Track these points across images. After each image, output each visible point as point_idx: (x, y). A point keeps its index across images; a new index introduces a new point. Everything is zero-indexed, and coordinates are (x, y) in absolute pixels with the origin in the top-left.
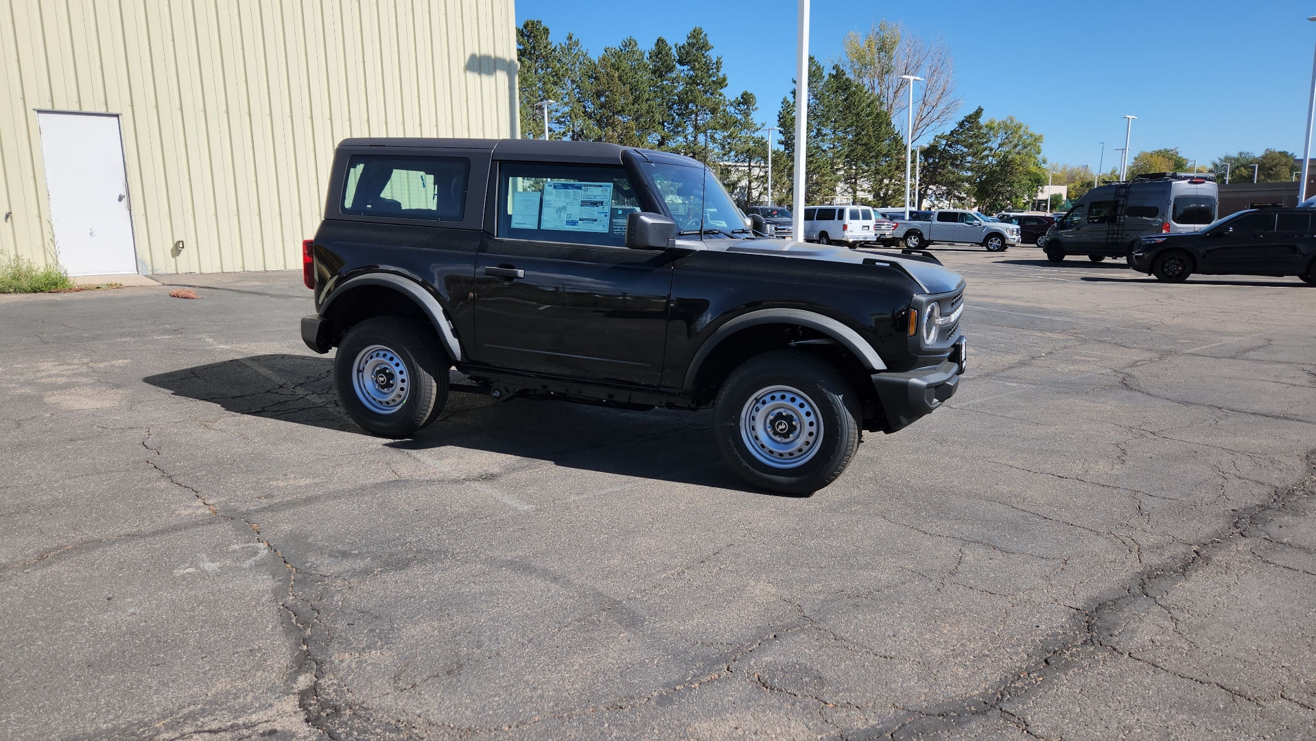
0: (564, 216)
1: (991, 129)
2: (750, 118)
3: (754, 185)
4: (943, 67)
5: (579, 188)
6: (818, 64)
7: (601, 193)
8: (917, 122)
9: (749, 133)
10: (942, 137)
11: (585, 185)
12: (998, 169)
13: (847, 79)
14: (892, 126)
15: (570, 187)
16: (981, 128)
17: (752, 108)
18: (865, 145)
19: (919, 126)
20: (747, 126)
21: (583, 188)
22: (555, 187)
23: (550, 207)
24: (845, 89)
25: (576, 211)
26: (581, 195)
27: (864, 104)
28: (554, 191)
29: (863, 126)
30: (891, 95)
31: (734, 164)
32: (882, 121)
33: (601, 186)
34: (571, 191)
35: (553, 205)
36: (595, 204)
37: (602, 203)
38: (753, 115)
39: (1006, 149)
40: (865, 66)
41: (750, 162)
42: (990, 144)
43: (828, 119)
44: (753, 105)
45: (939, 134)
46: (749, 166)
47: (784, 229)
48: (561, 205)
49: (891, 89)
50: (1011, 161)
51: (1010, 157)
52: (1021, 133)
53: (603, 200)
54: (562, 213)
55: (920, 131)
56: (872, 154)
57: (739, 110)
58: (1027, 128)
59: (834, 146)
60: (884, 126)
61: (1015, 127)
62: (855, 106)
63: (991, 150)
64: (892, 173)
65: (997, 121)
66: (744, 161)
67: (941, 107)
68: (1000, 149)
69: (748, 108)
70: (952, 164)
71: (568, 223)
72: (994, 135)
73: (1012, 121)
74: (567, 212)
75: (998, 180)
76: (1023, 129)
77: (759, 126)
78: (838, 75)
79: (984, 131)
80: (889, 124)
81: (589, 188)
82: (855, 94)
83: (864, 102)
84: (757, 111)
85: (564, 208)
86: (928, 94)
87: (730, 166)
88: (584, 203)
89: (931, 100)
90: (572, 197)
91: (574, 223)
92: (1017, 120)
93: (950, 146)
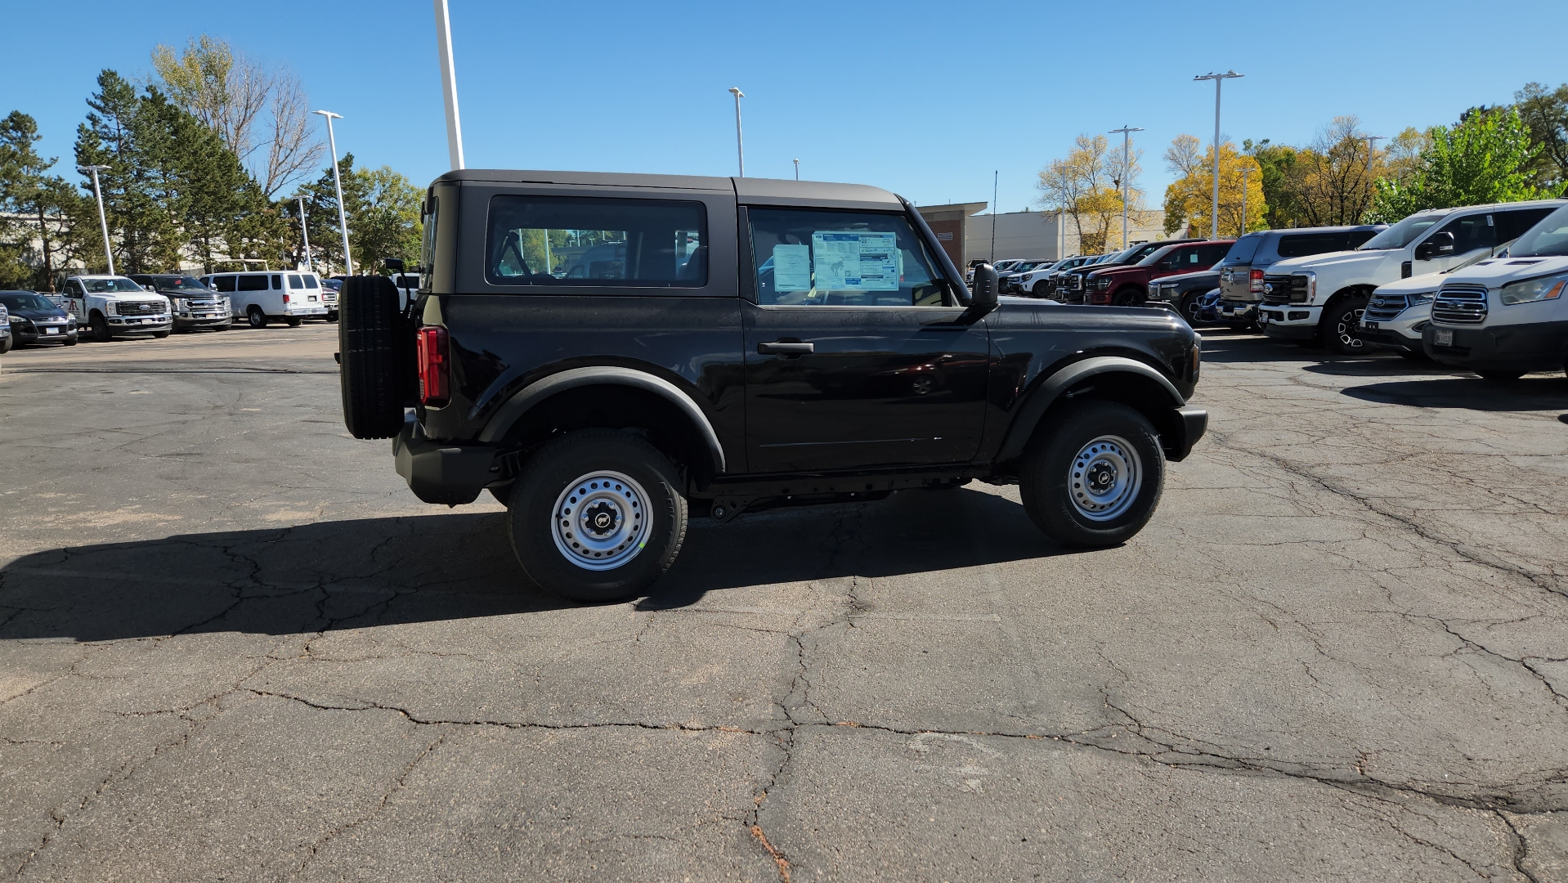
0: (841, 273)
1: (366, 179)
2: (30, 149)
3: (56, 244)
4: (295, 102)
5: (855, 238)
6: (125, 83)
7: (882, 245)
8: (273, 167)
9: (31, 171)
10: (309, 187)
11: (862, 236)
12: (382, 227)
13: (171, 107)
14: (244, 171)
15: (844, 238)
16: (354, 178)
17: (32, 137)
18: (213, 193)
19: (277, 173)
20: (29, 161)
21: (860, 238)
22: (825, 239)
23: (823, 263)
24: (171, 120)
25: (856, 268)
26: (859, 247)
27: (200, 141)
28: (825, 243)
29: (205, 169)
30: (232, 133)
31: (15, 215)
32: (228, 163)
33: (881, 236)
34: (846, 243)
35: (826, 260)
36: (877, 257)
37: (886, 256)
38: (34, 145)
39: (386, 204)
40: (190, 90)
41: (41, 213)
42: (367, 198)
43: (154, 158)
44: (33, 132)
45: (305, 184)
46: (41, 218)
47: (203, 304)
48: (836, 260)
49: (229, 123)
50: (395, 218)
51: (394, 213)
52: (401, 186)
53: (886, 253)
54: (839, 270)
55: (280, 178)
56: (225, 206)
57: (9, 138)
58: (406, 181)
59: (167, 193)
60: (234, 170)
61: (393, 178)
62: (190, 142)
63: (370, 204)
64: (256, 230)
65: (370, 172)
66: (32, 211)
67: (303, 150)
68: (380, 204)
69: (24, 135)
70: (327, 221)
71: (848, 281)
72: (370, 188)
73: (389, 172)
74: (845, 268)
75: (382, 240)
76: (402, 182)
77: (47, 161)
78: (157, 100)
79: (358, 181)
80: (240, 168)
81: (867, 238)
82: (186, 127)
83: (200, 137)
84: (41, 140)
85: (840, 264)
86: (281, 134)
87: (8, 218)
88: (863, 257)
89: (288, 140)
90: (848, 250)
91: (856, 282)
92: (395, 171)
93: (320, 198)
